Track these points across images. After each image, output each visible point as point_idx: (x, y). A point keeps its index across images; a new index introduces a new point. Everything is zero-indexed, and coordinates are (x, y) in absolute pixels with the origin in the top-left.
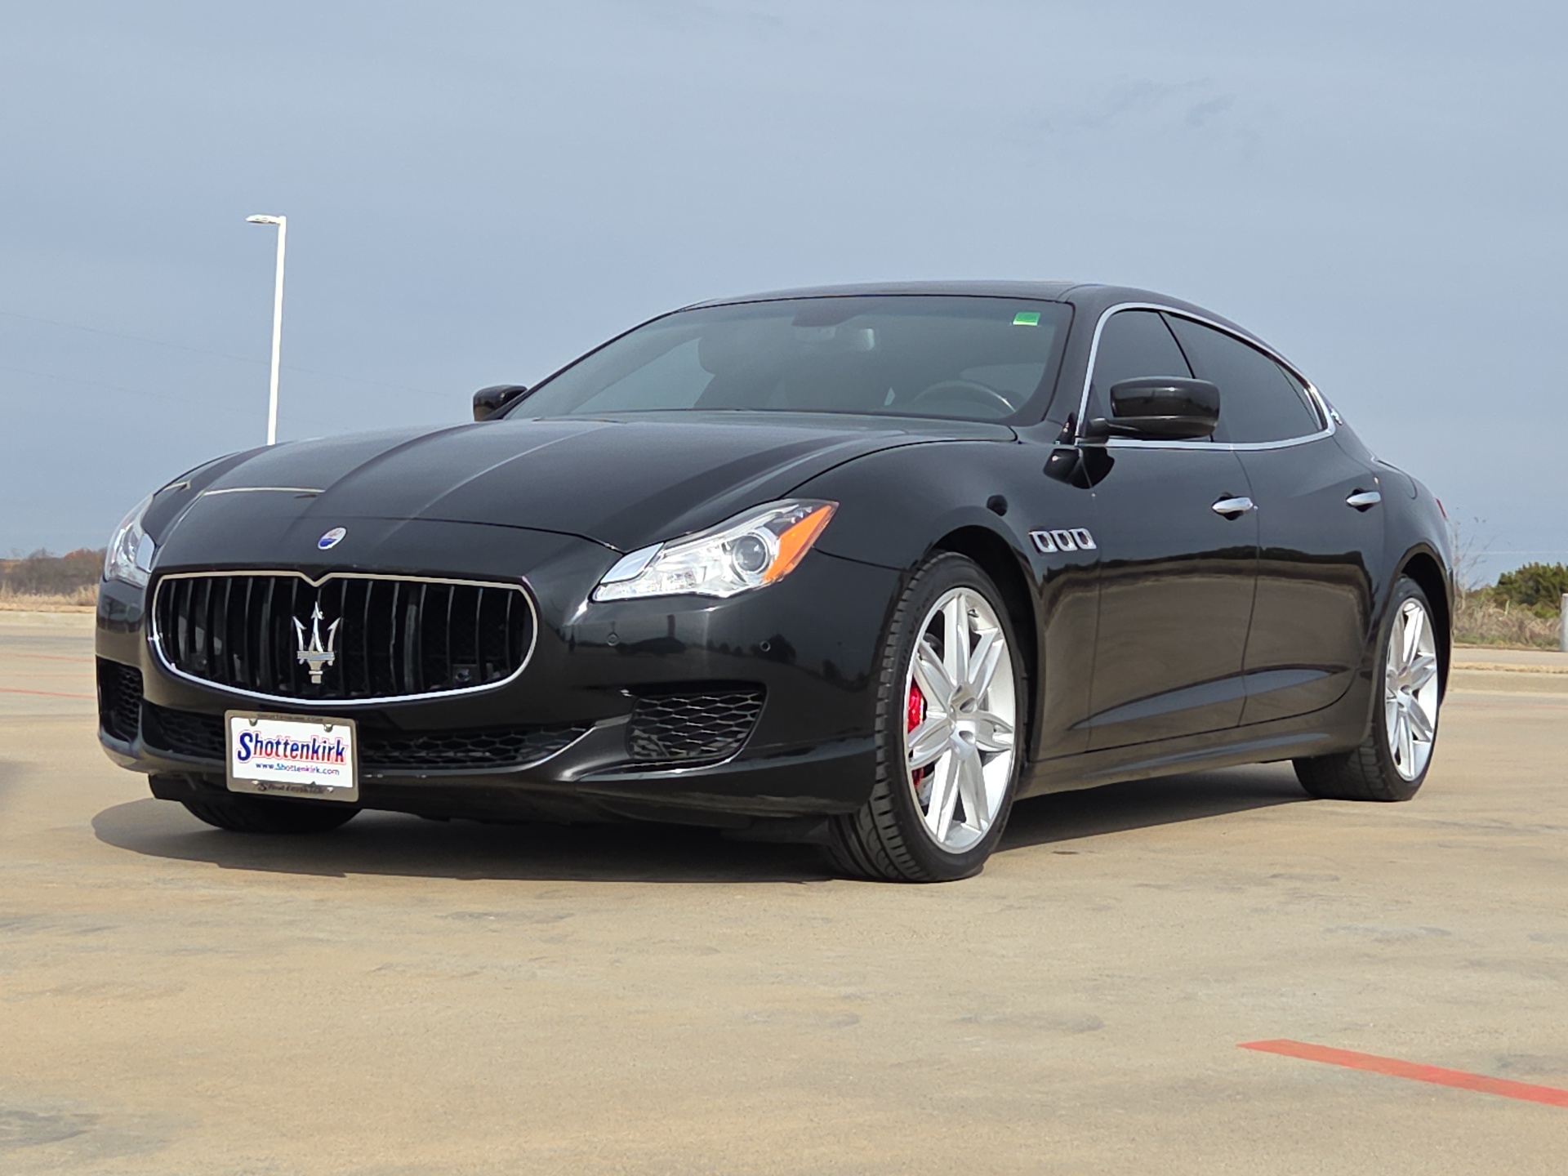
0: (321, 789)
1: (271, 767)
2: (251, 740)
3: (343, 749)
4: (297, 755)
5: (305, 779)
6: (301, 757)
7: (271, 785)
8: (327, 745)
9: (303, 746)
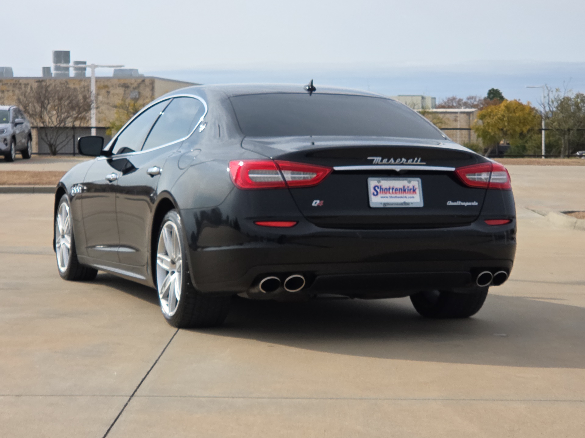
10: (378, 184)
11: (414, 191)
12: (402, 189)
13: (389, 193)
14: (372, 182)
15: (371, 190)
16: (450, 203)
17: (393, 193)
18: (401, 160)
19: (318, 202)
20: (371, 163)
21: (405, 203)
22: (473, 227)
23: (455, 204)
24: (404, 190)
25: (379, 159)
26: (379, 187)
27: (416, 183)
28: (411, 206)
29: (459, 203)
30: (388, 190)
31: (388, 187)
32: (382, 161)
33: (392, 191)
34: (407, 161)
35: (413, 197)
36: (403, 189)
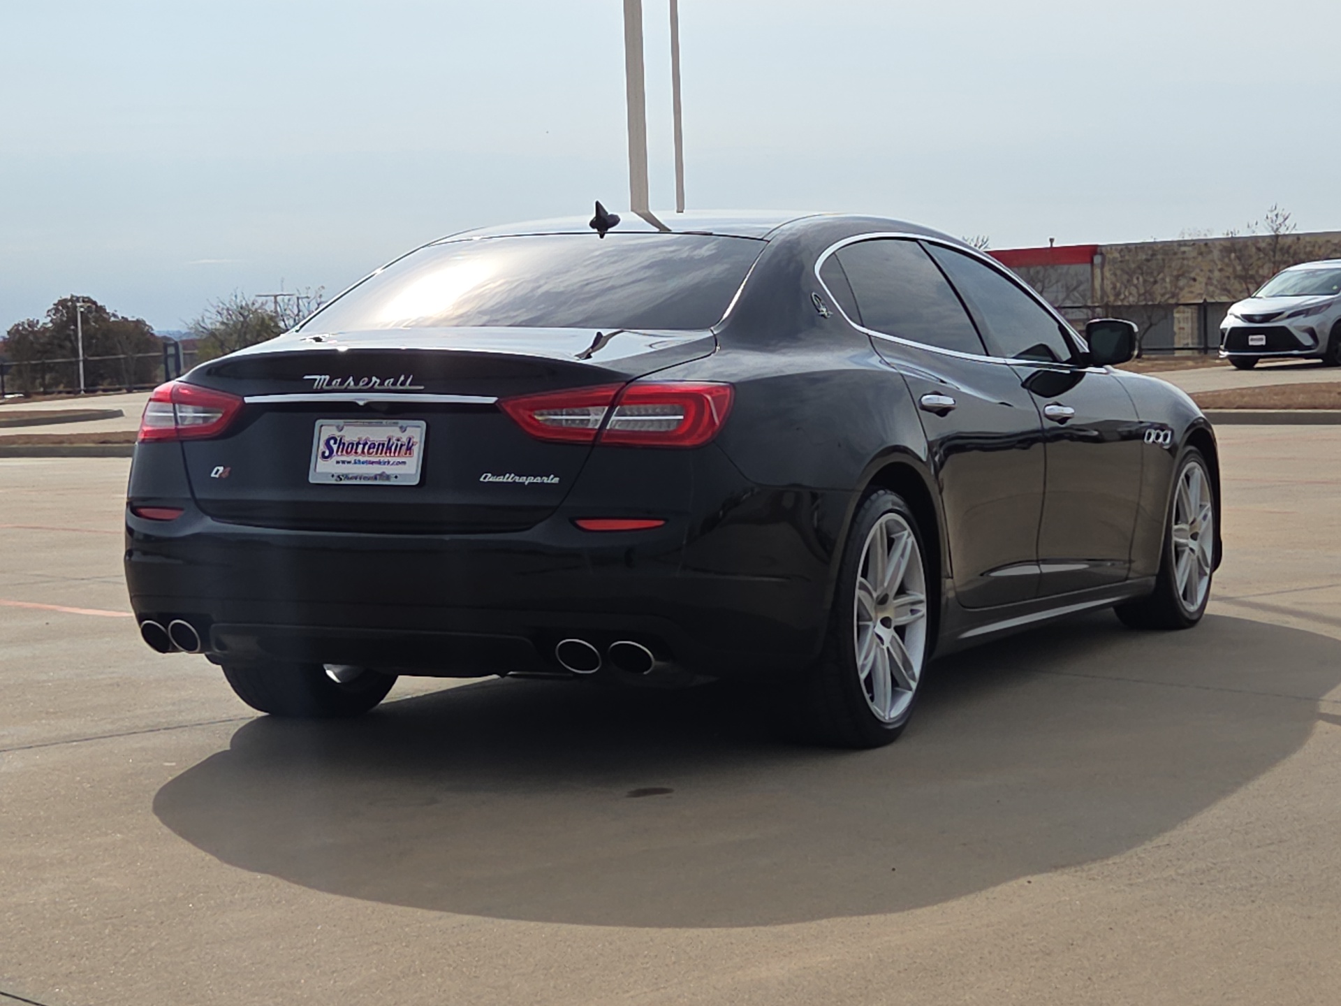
10: (337, 434)
11: (409, 449)
12: (383, 445)
13: (356, 453)
14: (326, 429)
15: (320, 447)
16: (490, 478)
17: (363, 452)
18: (370, 381)
19: (221, 469)
20: (309, 388)
21: (383, 476)
22: (537, 534)
23: (500, 479)
24: (386, 447)
25: (325, 380)
26: (339, 439)
27: (416, 431)
28: (393, 482)
29: (509, 478)
30: (355, 447)
31: (355, 440)
32: (329, 383)
33: (363, 448)
34: (382, 384)
35: (404, 463)
36: (386, 443)
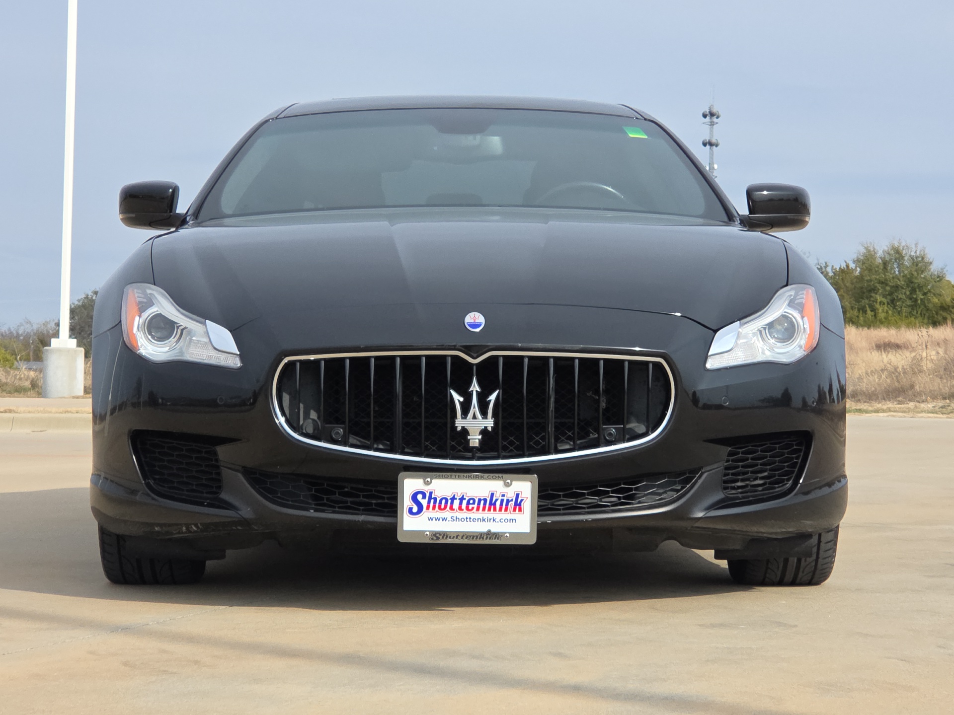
0: (497, 535)
1: (444, 519)
2: (424, 497)
3: (522, 500)
4: (473, 508)
5: (482, 528)
6: (478, 509)
7: (445, 534)
8: (505, 499)
9: (480, 500)
